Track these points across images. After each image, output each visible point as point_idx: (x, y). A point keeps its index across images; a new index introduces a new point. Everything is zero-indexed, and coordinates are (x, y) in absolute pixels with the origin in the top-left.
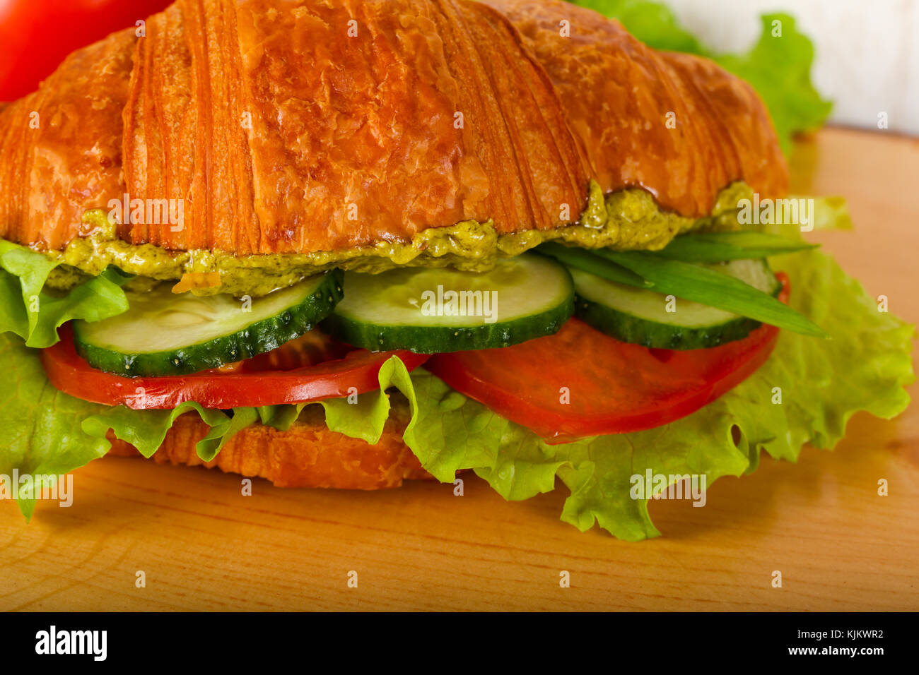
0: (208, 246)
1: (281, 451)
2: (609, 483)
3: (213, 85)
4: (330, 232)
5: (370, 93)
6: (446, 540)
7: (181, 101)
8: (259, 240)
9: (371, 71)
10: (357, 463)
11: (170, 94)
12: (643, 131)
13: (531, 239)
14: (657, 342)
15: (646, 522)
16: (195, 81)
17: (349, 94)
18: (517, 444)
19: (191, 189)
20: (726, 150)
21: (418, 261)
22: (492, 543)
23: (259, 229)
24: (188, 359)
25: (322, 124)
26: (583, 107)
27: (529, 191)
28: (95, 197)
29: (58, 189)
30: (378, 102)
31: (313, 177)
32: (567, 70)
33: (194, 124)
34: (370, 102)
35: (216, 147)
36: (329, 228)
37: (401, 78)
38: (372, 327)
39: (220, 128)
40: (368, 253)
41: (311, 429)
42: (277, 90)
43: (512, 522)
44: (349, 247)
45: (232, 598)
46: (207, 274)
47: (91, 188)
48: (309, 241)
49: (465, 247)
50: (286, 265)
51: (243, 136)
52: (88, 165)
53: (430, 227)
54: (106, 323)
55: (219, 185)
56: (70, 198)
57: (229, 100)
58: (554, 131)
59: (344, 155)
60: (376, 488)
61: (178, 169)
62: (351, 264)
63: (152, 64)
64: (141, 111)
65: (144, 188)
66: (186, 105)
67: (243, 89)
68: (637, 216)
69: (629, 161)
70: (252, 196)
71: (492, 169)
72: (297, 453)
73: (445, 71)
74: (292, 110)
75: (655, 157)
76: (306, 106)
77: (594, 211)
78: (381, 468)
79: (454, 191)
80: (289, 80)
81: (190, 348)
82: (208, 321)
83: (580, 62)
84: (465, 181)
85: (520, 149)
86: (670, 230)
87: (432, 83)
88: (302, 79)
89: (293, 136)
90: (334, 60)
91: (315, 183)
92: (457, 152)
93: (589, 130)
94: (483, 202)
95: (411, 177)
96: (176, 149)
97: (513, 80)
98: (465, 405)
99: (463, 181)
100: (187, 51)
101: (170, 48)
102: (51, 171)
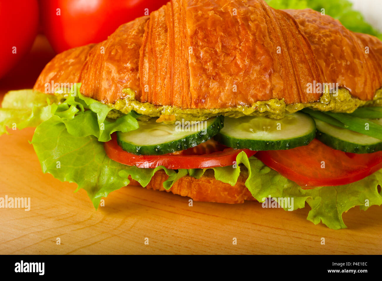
0: (171, 104)
1: (196, 187)
2: (327, 205)
3: (176, 41)
4: (219, 101)
5: (237, 46)
6: (260, 225)
7: (163, 47)
8: (191, 103)
9: (238, 37)
10: (226, 193)
11: (158, 43)
12: (346, 65)
13: (299, 107)
14: (349, 150)
15: (341, 222)
16: (169, 39)
17: (229, 46)
18: (291, 188)
19: (165, 82)
21: (254, 113)
22: (279, 227)
23: (191, 98)
24: (161, 149)
25: (218, 58)
26: (323, 55)
27: (299, 88)
28: (127, 83)
29: (113, 79)
30: (240, 50)
31: (213, 79)
32: (317, 40)
33: (167, 56)
34: (237, 50)
35: (176, 65)
36: (219, 99)
37: (250, 41)
38: (235, 139)
39: (178, 58)
40: (234, 110)
41: (208, 179)
42: (201, 44)
43: (287, 219)
44: (226, 107)
45: (175, 244)
46: (170, 115)
47: (126, 79)
48: (211, 104)
49: (273, 109)
50: (201, 113)
51: (186, 61)
52: (125, 70)
53: (259, 100)
54: (130, 133)
55: (176, 80)
56: (118, 83)
57: (182, 47)
58: (310, 64)
59: (226, 71)
60: (233, 203)
61: (160, 73)
62: (227, 114)
63: (152, 31)
64: (147, 50)
65: (147, 80)
66: (165, 48)
67: (187, 43)
68: (342, 99)
69: (340, 77)
70: (189, 86)
71: (285, 78)
72: (203, 188)
73: (268, 39)
74: (206, 52)
75: (351, 76)
76: (212, 51)
77: (325, 97)
78: (236, 195)
79: (269, 86)
80: (205, 40)
81: (162, 144)
82: (170, 134)
83: (322, 36)
84: (274, 82)
85: (296, 71)
86: (356, 105)
87: (262, 43)
88: (211, 40)
89: (206, 62)
90: (224, 32)
91: (214, 81)
92: (271, 71)
93: (324, 64)
94: (281, 91)
95: (252, 80)
96: (160, 65)
97: (295, 43)
98: (270, 172)
99: (273, 83)
100: (166, 26)
101: (159, 25)
102: (111, 72)
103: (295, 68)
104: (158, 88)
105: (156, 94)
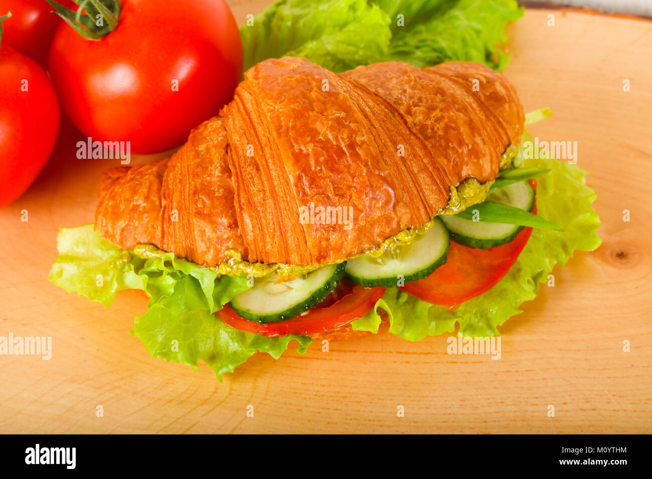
0: (288, 263)
2: (476, 314)
3: (277, 189)
4: (344, 252)
5: (351, 184)
7: (261, 195)
8: (312, 260)
9: (350, 173)
11: (255, 191)
12: (468, 150)
14: (488, 246)
15: (495, 331)
16: (266, 184)
17: (341, 186)
19: (275, 240)
20: (501, 132)
23: (311, 255)
27: (426, 204)
28: (228, 243)
29: (209, 239)
30: (355, 188)
31: (333, 230)
32: (430, 131)
33: (271, 208)
34: (352, 188)
35: (285, 221)
36: (343, 250)
37: (364, 174)
38: (365, 280)
39: (285, 212)
42: (309, 192)
44: (353, 256)
46: (289, 276)
47: (226, 239)
48: (335, 257)
49: (404, 242)
52: (222, 228)
53: (387, 239)
55: (290, 239)
56: (216, 244)
58: (431, 169)
61: (268, 231)
63: (241, 173)
64: (243, 201)
65: (252, 239)
66: (264, 197)
67: (292, 192)
69: (464, 167)
70: (306, 242)
71: (410, 204)
74: (318, 201)
75: (475, 161)
76: (323, 197)
77: (454, 199)
79: (395, 220)
80: (313, 186)
81: (288, 310)
82: (291, 289)
83: (434, 123)
85: (419, 186)
86: (486, 190)
88: (319, 184)
90: (332, 172)
92: (394, 203)
93: (445, 161)
94: (408, 220)
95: (376, 220)
96: (265, 221)
99: (399, 214)
100: (256, 161)
101: (247, 162)
102: (204, 231)
103: (417, 183)
104: (268, 247)
105: (267, 253)
